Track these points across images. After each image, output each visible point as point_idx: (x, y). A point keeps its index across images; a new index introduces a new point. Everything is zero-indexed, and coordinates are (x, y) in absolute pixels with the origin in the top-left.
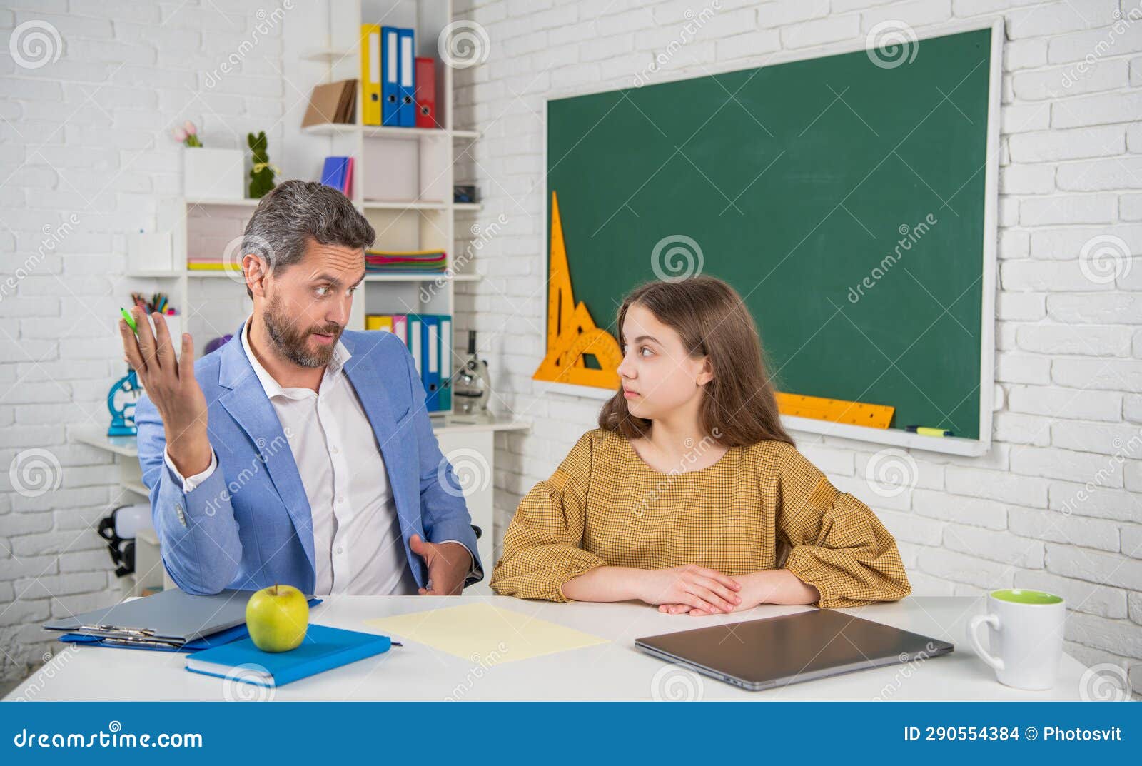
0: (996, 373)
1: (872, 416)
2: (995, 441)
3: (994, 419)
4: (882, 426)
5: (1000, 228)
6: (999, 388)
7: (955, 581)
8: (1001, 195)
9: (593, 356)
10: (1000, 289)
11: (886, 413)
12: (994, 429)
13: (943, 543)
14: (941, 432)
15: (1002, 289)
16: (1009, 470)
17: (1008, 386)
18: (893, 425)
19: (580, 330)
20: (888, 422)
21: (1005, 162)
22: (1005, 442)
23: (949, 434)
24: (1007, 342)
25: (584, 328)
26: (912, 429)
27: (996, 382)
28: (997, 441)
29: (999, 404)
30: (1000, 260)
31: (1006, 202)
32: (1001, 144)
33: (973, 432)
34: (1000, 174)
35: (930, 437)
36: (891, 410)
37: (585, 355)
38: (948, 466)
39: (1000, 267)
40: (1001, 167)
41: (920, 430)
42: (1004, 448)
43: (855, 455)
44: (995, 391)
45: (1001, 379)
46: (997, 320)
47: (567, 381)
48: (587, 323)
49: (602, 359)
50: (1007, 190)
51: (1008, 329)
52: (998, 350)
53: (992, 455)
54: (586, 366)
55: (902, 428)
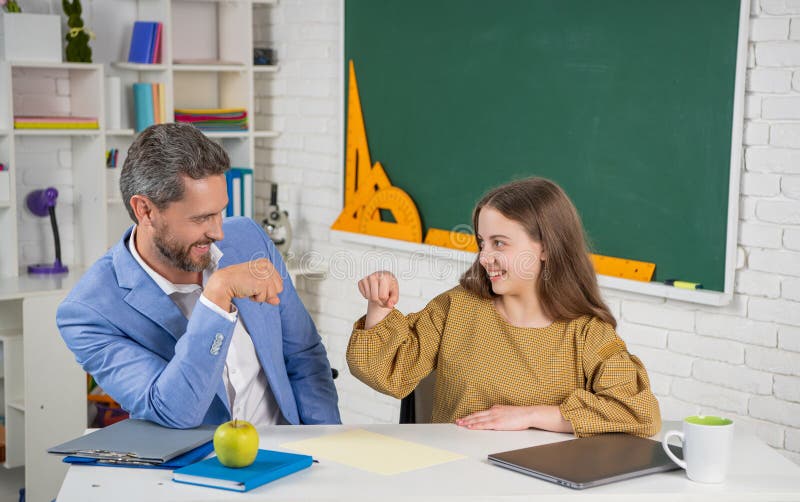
0: (739, 239)
1: (636, 271)
2: (736, 293)
3: (737, 277)
4: (645, 280)
5: (746, 120)
6: (741, 251)
7: (701, 405)
8: (747, 92)
9: (389, 211)
10: (744, 170)
11: (648, 268)
12: (736, 283)
13: (692, 374)
14: (693, 286)
15: (746, 170)
16: (747, 316)
17: (748, 249)
18: (654, 279)
19: (376, 187)
20: (650, 276)
21: (752, 65)
22: (744, 294)
23: (700, 287)
24: (748, 214)
25: (380, 186)
26: (670, 282)
27: (739, 245)
28: (738, 293)
29: (741, 264)
30: (745, 146)
31: (751, 98)
32: (749, 49)
33: (720, 287)
34: (747, 74)
35: (684, 290)
36: (652, 267)
37: (381, 211)
38: (698, 313)
39: (745, 151)
40: (748, 69)
41: (676, 283)
42: (744, 299)
43: (621, 302)
44: (737, 253)
45: (743, 242)
46: (741, 195)
47: (365, 233)
48: (383, 182)
49: (396, 214)
50: (753, 88)
51: (749, 203)
52: (741, 219)
53: (734, 304)
54: (382, 219)
55: (661, 281)
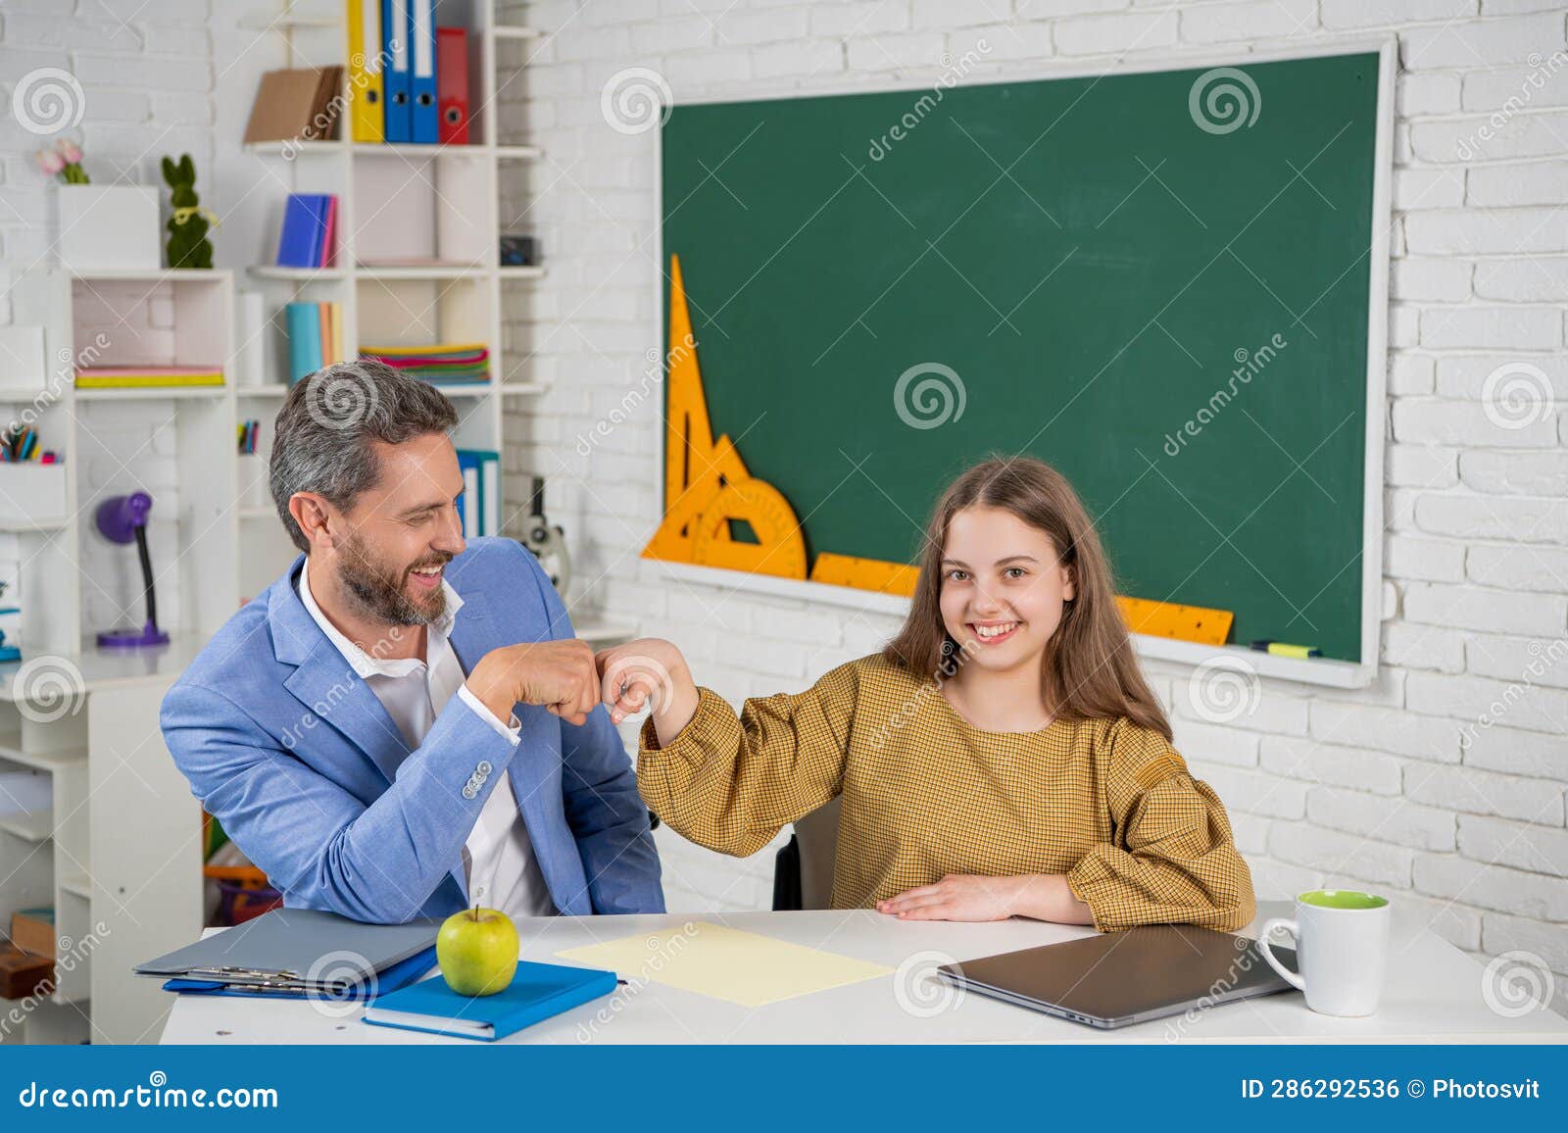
0: (1385, 565)
1: (1199, 625)
2: (1383, 664)
3: (1383, 633)
4: (1214, 641)
5: (1391, 348)
6: (1390, 587)
7: (1326, 872)
8: (1391, 298)
9: (746, 524)
10: (1391, 440)
11: (1221, 621)
12: (1383, 646)
13: (1306, 814)
14: (1303, 651)
15: (1394, 440)
16: (1405, 707)
17: (1402, 584)
18: (1231, 639)
19: (722, 481)
20: (1223, 637)
22: (1399, 665)
23: (1316, 654)
24: (1401, 517)
25: (730, 477)
26: (1261, 646)
27: (1386, 577)
28: (1387, 665)
29: (1390, 611)
30: (1391, 398)
31: (1400, 311)
32: (1393, 225)
33: (1352, 653)
34: (1391, 270)
35: (1288, 659)
36: (1228, 617)
37: (731, 521)
38: (1314, 701)
39: (1391, 407)
41: (1272, 648)
42: (1397, 675)
43: (1171, 683)
44: (1383, 590)
45: (1394, 572)
46: (1387, 485)
47: (702, 563)
48: (735, 470)
49: (759, 527)
50: (1400, 291)
51: (1403, 501)
52: (1389, 530)
53: (1381, 685)
54: (734, 537)
55: (1244, 643)
